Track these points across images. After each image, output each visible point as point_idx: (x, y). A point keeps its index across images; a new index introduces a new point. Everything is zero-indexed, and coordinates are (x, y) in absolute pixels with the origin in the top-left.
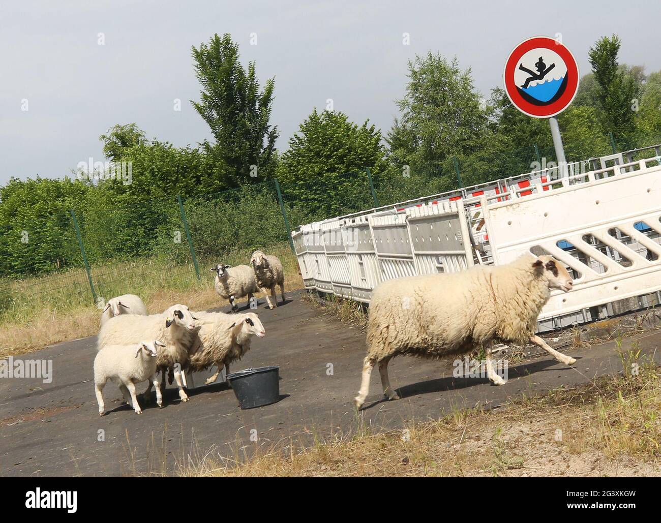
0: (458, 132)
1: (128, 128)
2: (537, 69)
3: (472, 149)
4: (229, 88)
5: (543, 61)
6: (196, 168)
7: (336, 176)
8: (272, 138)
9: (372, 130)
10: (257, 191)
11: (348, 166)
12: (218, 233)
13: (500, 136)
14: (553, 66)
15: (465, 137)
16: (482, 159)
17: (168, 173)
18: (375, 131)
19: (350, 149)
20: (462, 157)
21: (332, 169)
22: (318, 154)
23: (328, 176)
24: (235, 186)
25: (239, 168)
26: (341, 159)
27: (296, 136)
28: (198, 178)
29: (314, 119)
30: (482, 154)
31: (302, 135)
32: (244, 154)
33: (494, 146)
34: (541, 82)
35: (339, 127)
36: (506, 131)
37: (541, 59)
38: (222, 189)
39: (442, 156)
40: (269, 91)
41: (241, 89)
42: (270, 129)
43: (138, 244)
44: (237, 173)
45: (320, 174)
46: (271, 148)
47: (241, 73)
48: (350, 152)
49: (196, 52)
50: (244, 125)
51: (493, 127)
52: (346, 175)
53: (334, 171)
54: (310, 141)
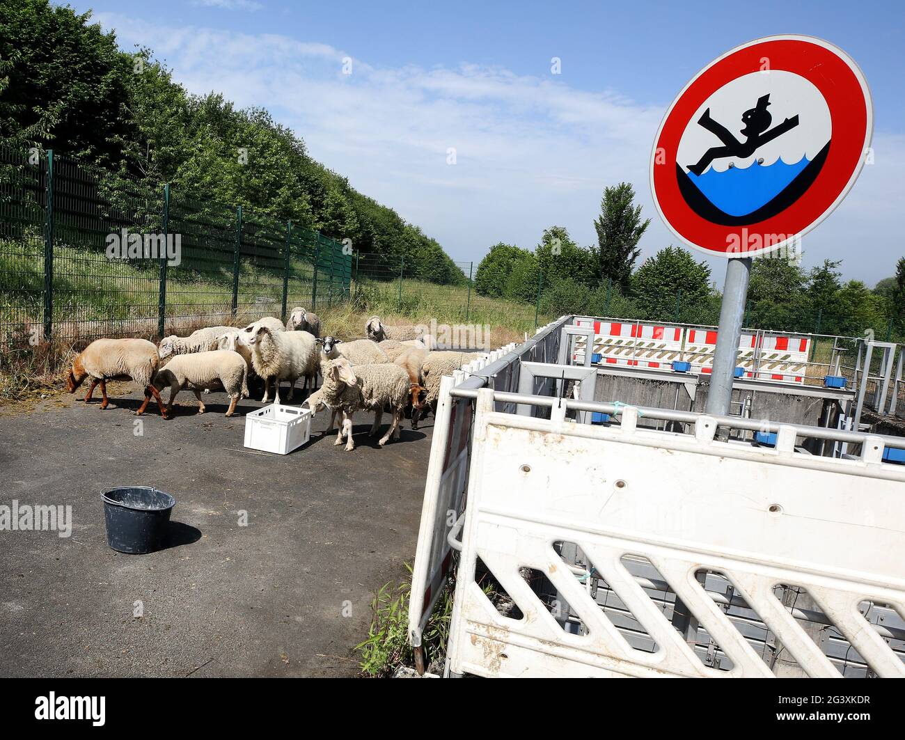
0: (776, 286)
1: (561, 230)
2: (744, 126)
3: (782, 300)
4: (619, 217)
5: (768, 109)
6: (582, 261)
7: (667, 290)
8: (635, 255)
9: (705, 268)
10: (612, 284)
11: (678, 286)
12: (572, 303)
13: (805, 298)
14: (792, 123)
15: (780, 291)
16: (785, 308)
17: (563, 259)
18: (707, 269)
19: (683, 276)
20: (772, 303)
21: (667, 285)
22: (661, 273)
23: (661, 288)
24: (599, 277)
25: (605, 268)
26: (675, 280)
27: (652, 258)
28: (581, 267)
29: (668, 251)
30: (788, 305)
31: (656, 259)
32: (612, 260)
33: (798, 302)
34: (742, 163)
35: (683, 260)
36: (812, 295)
37: (764, 101)
38: (593, 277)
39: (758, 299)
40: (645, 226)
41: (627, 219)
42: (636, 250)
43: (531, 295)
44: (604, 270)
45: (657, 286)
46: (632, 261)
47: (631, 211)
48: (683, 277)
49: (607, 191)
50: (619, 242)
51: (803, 290)
52: (675, 291)
53: (667, 286)
54: (660, 263)
